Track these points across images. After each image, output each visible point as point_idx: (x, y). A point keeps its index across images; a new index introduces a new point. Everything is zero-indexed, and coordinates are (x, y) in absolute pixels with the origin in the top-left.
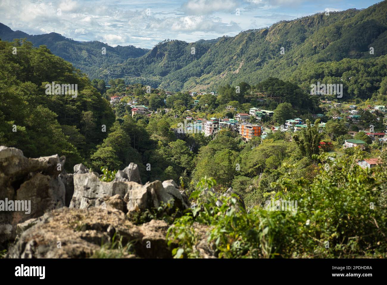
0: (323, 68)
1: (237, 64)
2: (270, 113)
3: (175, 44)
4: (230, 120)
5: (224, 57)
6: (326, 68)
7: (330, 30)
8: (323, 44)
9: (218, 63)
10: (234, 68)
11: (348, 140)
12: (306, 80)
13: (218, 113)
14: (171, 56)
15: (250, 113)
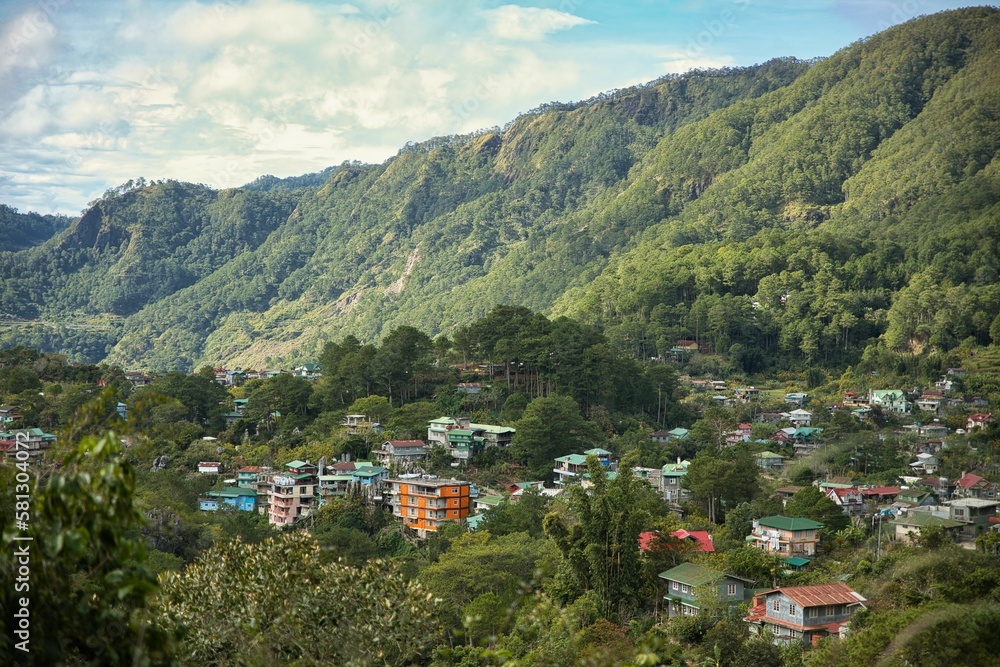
0: (689, 266)
1: (398, 262)
2: (501, 435)
3: (168, 195)
4: (358, 465)
5: (352, 234)
6: (701, 264)
7: (713, 133)
8: (690, 182)
9: (329, 259)
10: (386, 276)
11: (764, 520)
12: (634, 309)
13: (316, 444)
14: (155, 239)
15: (431, 437)
